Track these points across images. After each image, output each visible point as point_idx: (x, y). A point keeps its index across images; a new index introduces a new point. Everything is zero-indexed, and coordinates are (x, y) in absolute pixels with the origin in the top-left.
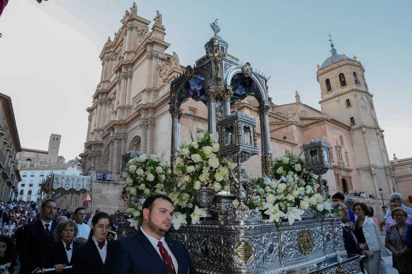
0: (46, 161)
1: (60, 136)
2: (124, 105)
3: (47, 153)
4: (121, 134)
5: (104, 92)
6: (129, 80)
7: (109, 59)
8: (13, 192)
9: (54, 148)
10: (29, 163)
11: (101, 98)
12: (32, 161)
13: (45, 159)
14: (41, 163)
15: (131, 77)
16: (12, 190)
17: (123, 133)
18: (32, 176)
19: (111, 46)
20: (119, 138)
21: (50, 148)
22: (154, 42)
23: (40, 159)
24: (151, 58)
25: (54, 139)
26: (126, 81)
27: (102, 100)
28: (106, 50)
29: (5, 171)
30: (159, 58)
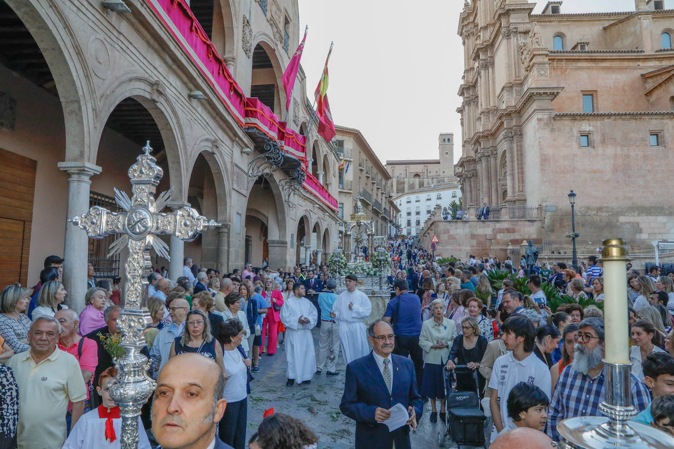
0: (438, 174)
1: (452, 135)
2: (489, 107)
3: (438, 163)
4: (489, 148)
5: (469, 86)
6: (490, 70)
7: (469, 35)
8: (392, 227)
9: (447, 153)
10: (417, 180)
11: (468, 96)
12: (422, 177)
13: (437, 172)
14: (432, 179)
15: (493, 64)
16: (389, 224)
17: (491, 147)
18: (417, 201)
19: (469, 15)
20: (486, 154)
21: (441, 154)
22: (508, 10)
23: (430, 172)
24: (508, 36)
25: (444, 140)
26: (487, 71)
27: (469, 97)
28: (463, 22)
29: (374, 208)
30: (520, 33)
